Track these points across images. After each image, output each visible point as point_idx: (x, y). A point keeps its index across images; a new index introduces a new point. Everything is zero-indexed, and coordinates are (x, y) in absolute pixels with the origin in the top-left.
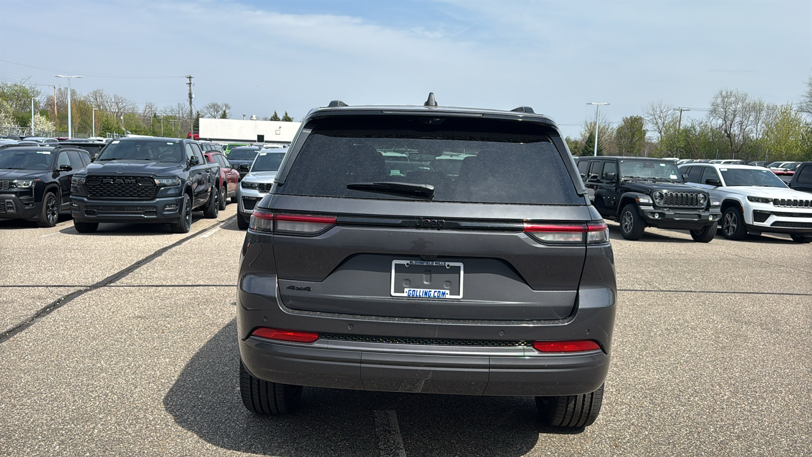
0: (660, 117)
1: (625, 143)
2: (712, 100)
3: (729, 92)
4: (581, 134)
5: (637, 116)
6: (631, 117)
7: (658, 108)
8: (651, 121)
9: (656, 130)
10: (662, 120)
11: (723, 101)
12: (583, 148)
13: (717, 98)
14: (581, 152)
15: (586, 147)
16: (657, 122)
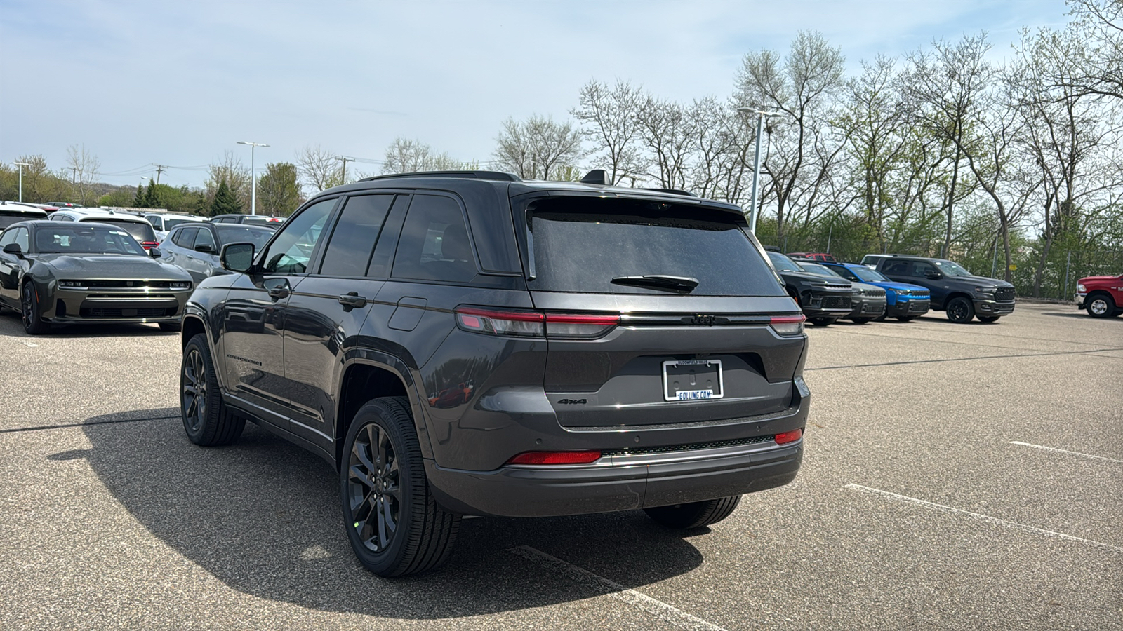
0: (318, 167)
1: (274, 199)
2: (388, 150)
3: (408, 143)
4: (206, 183)
5: (287, 163)
6: (279, 165)
7: (315, 155)
8: (307, 171)
9: (314, 184)
10: (322, 171)
11: (401, 152)
12: (212, 203)
13: (393, 147)
14: (210, 210)
15: (217, 202)
16: (315, 174)
